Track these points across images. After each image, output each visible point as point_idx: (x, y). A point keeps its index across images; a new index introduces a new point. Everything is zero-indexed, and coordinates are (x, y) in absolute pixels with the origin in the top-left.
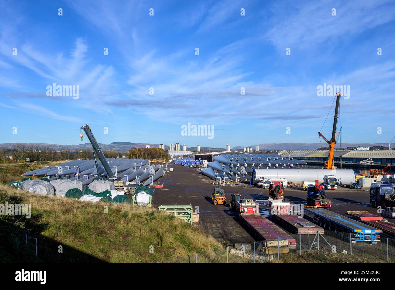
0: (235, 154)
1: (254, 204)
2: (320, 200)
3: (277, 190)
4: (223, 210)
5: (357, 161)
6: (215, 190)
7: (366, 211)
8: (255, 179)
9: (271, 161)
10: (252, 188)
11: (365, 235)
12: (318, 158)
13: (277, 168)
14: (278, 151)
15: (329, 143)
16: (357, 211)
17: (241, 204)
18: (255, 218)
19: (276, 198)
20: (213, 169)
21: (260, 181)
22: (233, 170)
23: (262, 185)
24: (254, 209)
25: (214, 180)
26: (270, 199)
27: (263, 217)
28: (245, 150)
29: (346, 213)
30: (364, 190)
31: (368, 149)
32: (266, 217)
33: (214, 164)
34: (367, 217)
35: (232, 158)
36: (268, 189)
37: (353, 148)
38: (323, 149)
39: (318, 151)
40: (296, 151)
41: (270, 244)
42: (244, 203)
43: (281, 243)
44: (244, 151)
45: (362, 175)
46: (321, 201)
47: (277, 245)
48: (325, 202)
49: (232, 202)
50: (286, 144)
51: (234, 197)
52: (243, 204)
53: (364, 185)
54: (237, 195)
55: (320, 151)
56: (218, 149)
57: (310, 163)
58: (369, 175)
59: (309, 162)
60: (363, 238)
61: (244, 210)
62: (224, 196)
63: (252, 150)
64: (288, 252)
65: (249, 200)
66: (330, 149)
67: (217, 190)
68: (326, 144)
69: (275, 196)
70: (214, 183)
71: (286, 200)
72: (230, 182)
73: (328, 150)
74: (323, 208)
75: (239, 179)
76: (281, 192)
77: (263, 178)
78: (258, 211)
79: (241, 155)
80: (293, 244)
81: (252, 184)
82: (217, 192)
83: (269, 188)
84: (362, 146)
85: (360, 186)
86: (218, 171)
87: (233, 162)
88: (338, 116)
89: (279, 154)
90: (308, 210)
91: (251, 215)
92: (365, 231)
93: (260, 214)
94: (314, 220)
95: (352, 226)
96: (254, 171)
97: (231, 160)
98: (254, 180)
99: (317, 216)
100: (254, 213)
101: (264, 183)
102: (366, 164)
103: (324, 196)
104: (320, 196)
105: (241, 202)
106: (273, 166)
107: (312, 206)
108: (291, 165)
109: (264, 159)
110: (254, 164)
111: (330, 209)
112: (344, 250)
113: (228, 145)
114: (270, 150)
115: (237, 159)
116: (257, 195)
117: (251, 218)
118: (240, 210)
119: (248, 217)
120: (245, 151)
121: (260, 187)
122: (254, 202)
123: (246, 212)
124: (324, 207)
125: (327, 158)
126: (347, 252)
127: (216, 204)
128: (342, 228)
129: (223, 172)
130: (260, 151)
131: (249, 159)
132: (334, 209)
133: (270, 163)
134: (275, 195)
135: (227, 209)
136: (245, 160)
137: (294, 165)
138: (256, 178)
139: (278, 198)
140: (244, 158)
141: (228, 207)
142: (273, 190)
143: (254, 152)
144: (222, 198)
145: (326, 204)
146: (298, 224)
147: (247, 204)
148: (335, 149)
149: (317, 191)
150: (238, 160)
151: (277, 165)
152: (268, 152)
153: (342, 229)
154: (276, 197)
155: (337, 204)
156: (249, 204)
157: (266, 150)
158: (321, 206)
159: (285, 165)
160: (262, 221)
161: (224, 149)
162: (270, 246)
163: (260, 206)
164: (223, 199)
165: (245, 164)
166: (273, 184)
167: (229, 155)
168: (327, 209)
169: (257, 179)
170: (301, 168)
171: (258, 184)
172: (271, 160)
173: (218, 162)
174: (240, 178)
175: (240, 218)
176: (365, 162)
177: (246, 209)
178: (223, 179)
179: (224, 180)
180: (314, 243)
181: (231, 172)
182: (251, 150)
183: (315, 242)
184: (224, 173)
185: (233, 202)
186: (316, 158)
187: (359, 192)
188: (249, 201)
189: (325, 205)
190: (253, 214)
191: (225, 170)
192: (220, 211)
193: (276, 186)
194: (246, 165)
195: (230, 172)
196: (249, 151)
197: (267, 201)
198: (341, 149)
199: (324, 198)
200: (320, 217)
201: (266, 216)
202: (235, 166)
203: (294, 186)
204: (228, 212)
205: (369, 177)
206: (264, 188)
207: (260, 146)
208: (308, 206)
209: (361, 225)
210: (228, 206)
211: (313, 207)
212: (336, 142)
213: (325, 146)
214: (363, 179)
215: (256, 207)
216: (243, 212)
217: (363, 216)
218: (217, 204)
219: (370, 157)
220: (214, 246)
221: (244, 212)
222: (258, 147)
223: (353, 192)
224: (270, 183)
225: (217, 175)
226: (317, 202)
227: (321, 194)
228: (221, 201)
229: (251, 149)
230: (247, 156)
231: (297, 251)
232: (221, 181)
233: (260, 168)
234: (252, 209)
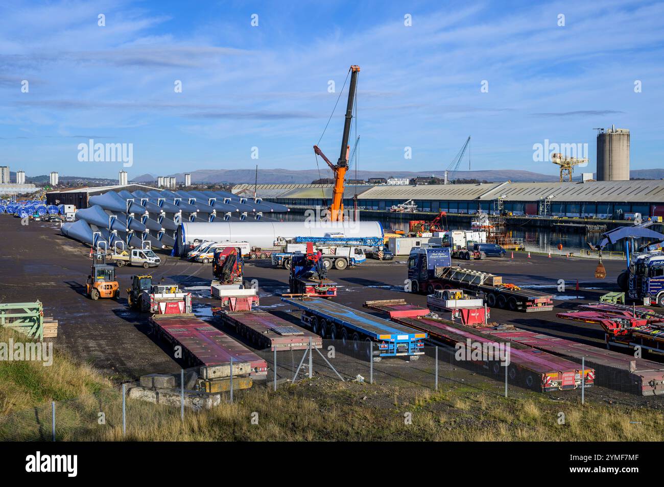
0: (137, 191)
1: (181, 295)
2: (314, 282)
3: (228, 265)
4: (112, 310)
5: (386, 205)
6: (94, 268)
7: (401, 300)
8: (184, 244)
9: (217, 206)
10: (177, 262)
11: (398, 345)
12: (313, 200)
13: (229, 220)
14: (232, 185)
15: (335, 168)
16: (385, 301)
17: (152, 296)
18: (184, 322)
19: (228, 282)
20: (90, 223)
21: (193, 247)
22: (134, 224)
23: (198, 256)
24: (181, 306)
25: (90, 247)
26: (215, 284)
27: (201, 320)
28: (161, 182)
29: (363, 306)
30: (397, 261)
31: (408, 183)
32: (206, 321)
33: (90, 213)
34: (401, 310)
35: (133, 200)
36: (211, 264)
37: (380, 180)
38: (322, 182)
39: (313, 185)
40: (269, 186)
41: (214, 372)
42: (160, 293)
43: (236, 369)
44: (159, 185)
45: (394, 233)
46: (317, 284)
47: (229, 375)
48: (324, 286)
49: (132, 293)
50: (249, 170)
51: (136, 283)
52: (157, 296)
53: (398, 252)
54: (143, 277)
55: (317, 185)
56: (100, 180)
57: (297, 210)
58: (407, 231)
59: (294, 209)
60: (393, 350)
61: (159, 307)
62: (115, 280)
63: (177, 184)
64: (250, 387)
65: (169, 287)
66: (335, 181)
67: (99, 267)
68: (328, 171)
69: (226, 276)
70: (93, 255)
71: (246, 284)
72: (127, 251)
73: (332, 183)
74: (320, 297)
75: (148, 244)
76: (238, 269)
77: (200, 241)
78: (189, 309)
79: (150, 193)
80: (262, 371)
81: (176, 254)
82: (98, 271)
83: (213, 262)
84: (397, 177)
85: (390, 254)
86: (101, 227)
87: (133, 208)
88: (353, 114)
89: (234, 191)
90: (290, 303)
91: (174, 318)
92: (398, 336)
93: (193, 314)
94: (302, 321)
95: (375, 328)
96: (181, 228)
97: (131, 204)
98: (180, 246)
99: (309, 313)
100: (182, 312)
101: (202, 251)
102: (402, 212)
103: (323, 273)
104: (316, 274)
105: (153, 290)
106: (221, 217)
107: (299, 295)
108: (258, 214)
109: (203, 202)
110: (181, 211)
111: (334, 299)
112: (359, 376)
113: (123, 172)
114: (215, 184)
115: (144, 201)
116: (187, 276)
117: (175, 323)
118: (150, 308)
119: (167, 321)
120: (162, 186)
121: (194, 260)
122: (180, 290)
123: (163, 313)
124: (323, 295)
125: (331, 200)
126: (363, 378)
127: (96, 298)
128: (355, 333)
129: (112, 229)
130: (194, 184)
131: (170, 202)
132: (341, 299)
133: (214, 210)
134: (224, 274)
135: (122, 307)
136: (162, 203)
137: (264, 213)
138: (184, 241)
139: (231, 281)
140: (159, 199)
141: (125, 303)
142: (221, 264)
143: (181, 187)
144: (111, 286)
145: (326, 290)
146: (272, 330)
147: (166, 296)
148: (345, 180)
149: (310, 265)
150: (145, 203)
151: (229, 214)
152: (211, 187)
153: (355, 335)
154: (226, 279)
155: (347, 290)
156: (171, 296)
157: (207, 183)
158: (317, 294)
159: (245, 214)
160: (198, 328)
161: (113, 181)
162: (214, 377)
163: (192, 298)
164: (111, 288)
165: (162, 211)
166: (220, 253)
167: (125, 192)
168: (330, 300)
169: (187, 243)
170: (278, 220)
171: (190, 253)
172: (218, 203)
173: (101, 208)
174: (150, 242)
175: (151, 324)
176: (400, 209)
177: (163, 306)
178: (111, 246)
179: (115, 248)
180: (302, 365)
181: (130, 230)
182: (173, 184)
183: (304, 365)
184: (115, 231)
185: (136, 292)
186: (309, 200)
187: (389, 265)
188: (169, 289)
189: (324, 293)
190: (178, 315)
191: (116, 225)
192: (105, 313)
193: (227, 257)
194: (163, 214)
195: (127, 230)
196: (168, 186)
197: (209, 288)
198: (358, 182)
199: (322, 278)
200: (315, 315)
201: (206, 318)
202: (138, 216)
203: (263, 256)
204: (125, 314)
205: (408, 236)
206: (202, 263)
207: (193, 174)
208: (291, 295)
209: (390, 326)
210: (124, 301)
211: (302, 296)
212: (348, 167)
213: (326, 177)
214: (397, 239)
215: (184, 299)
216: (157, 313)
217: (394, 310)
218: (100, 298)
219: (411, 197)
220: (93, 384)
221: (159, 312)
222: (189, 176)
223: (378, 265)
224: (214, 250)
225: (97, 237)
226: (308, 286)
227: (317, 271)
228: (108, 291)
229: (174, 181)
230: (164, 195)
231: (269, 384)
232: (108, 249)
233: (193, 221)
234: (176, 306)
